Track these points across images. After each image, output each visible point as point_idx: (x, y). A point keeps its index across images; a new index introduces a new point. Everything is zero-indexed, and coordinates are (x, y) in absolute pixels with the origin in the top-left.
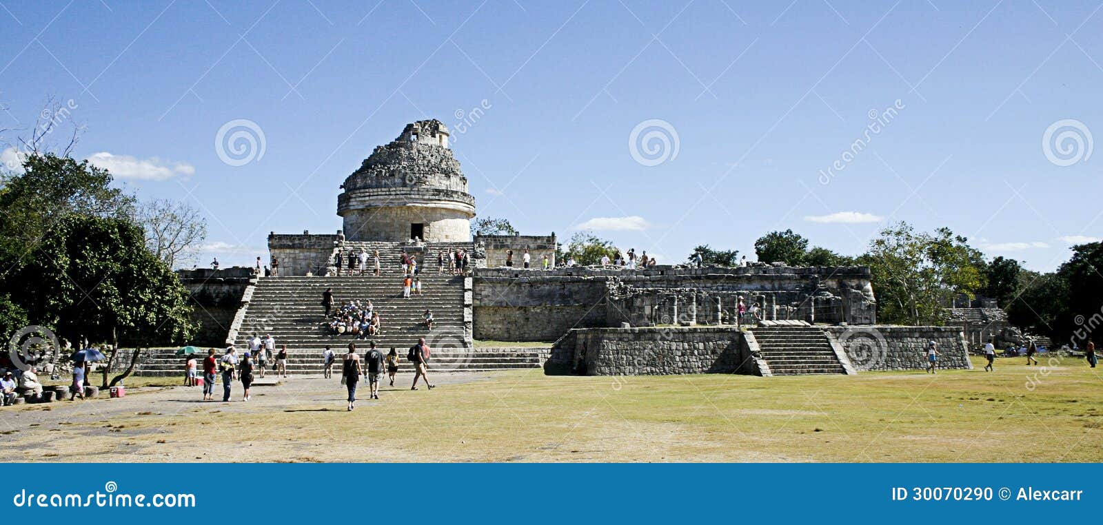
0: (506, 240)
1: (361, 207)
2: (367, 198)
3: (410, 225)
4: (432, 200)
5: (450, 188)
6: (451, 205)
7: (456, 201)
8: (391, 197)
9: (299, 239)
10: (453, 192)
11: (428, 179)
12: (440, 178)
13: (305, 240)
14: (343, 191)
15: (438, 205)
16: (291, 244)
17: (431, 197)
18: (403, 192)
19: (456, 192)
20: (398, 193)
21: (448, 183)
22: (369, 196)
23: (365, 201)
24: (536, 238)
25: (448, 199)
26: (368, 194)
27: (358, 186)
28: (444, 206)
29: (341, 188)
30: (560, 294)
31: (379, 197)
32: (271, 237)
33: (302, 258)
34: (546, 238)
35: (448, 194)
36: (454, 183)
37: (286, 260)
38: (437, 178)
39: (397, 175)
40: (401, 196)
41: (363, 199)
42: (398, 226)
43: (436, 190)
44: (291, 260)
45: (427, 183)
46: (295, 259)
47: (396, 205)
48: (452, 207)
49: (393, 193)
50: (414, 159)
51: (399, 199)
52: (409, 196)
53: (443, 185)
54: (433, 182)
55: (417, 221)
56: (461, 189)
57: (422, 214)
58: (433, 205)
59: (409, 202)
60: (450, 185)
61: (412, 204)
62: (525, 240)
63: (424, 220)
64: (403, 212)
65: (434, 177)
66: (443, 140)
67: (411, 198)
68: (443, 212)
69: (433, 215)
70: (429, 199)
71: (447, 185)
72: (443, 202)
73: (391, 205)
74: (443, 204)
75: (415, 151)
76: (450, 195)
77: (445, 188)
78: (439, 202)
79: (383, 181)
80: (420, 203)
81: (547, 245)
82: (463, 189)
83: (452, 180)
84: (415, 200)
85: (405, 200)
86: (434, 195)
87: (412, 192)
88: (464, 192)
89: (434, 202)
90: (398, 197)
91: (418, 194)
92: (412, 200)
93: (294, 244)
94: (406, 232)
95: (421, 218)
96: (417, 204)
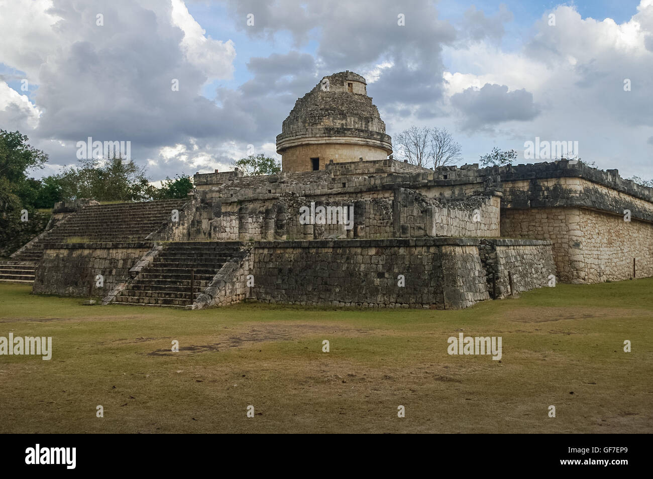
3: (309, 160)
4: (323, 137)
5: (346, 125)
7: (349, 136)
8: (293, 138)
9: (211, 177)
12: (334, 119)
15: (327, 141)
16: (205, 181)
17: (322, 135)
18: (302, 133)
19: (349, 130)
20: (298, 134)
21: (344, 122)
23: (281, 143)
25: (338, 136)
28: (335, 141)
31: (287, 139)
38: (331, 119)
39: (300, 120)
40: (300, 137)
42: (301, 162)
43: (327, 129)
45: (322, 124)
47: (296, 144)
48: (343, 141)
49: (294, 135)
50: (317, 105)
51: (298, 139)
52: (304, 136)
53: (337, 124)
54: (328, 122)
55: (314, 156)
56: (361, 126)
57: (317, 150)
58: (324, 142)
59: (305, 141)
60: (346, 123)
61: (307, 142)
62: (366, 164)
63: (319, 155)
64: (304, 149)
65: (329, 118)
66: (353, 87)
67: (306, 137)
68: (337, 147)
69: (327, 150)
70: (320, 137)
71: (342, 124)
72: (334, 138)
73: (293, 145)
74: (334, 139)
75: (320, 98)
76: (342, 131)
77: (339, 127)
78: (329, 138)
79: (291, 126)
80: (313, 141)
81: (384, 168)
82: (363, 126)
83: (348, 120)
84: (309, 139)
85: (302, 140)
86: (325, 133)
87: (307, 133)
88: (364, 128)
89: (325, 138)
90: (297, 137)
91: (312, 134)
92: (306, 139)
93: (207, 181)
94: (305, 165)
95: (317, 153)
96: (310, 142)
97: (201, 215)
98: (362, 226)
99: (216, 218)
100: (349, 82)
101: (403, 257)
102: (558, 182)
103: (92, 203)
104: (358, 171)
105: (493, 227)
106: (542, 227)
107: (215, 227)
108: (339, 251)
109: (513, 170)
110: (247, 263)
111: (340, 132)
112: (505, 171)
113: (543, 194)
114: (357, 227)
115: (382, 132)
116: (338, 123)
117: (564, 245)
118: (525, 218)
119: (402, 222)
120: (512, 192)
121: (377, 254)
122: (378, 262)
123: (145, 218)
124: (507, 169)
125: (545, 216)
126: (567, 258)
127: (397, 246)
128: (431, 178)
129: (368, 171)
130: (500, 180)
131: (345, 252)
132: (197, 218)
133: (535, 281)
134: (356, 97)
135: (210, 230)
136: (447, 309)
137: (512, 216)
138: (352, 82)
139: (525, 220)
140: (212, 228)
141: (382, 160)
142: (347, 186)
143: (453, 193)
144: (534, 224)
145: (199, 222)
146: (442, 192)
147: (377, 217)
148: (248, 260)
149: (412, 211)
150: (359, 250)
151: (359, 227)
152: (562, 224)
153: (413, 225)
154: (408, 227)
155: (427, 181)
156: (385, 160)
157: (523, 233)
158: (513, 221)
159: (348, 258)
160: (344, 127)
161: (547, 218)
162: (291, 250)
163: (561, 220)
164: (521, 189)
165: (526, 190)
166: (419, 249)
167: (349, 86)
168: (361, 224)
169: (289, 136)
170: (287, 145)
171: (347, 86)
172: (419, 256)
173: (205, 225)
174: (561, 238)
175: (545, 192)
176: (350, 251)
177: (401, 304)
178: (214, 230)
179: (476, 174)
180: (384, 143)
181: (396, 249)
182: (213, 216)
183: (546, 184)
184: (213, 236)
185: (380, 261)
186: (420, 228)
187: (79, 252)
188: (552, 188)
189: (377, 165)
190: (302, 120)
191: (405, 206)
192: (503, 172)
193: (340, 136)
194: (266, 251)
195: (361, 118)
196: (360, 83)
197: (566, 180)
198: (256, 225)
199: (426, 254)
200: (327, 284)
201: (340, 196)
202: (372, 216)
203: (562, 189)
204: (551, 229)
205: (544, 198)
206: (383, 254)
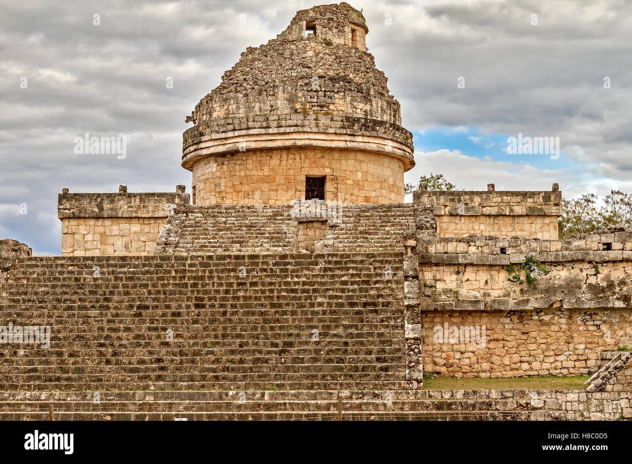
0: (472, 200)
1: (221, 149)
2: (230, 134)
3: (304, 178)
4: (341, 134)
6: (373, 144)
7: (382, 138)
8: (271, 131)
10: (376, 123)
11: (334, 101)
12: (353, 99)
13: (122, 202)
14: (191, 125)
15: (350, 145)
17: (338, 132)
18: (290, 122)
19: (382, 123)
20: (283, 123)
21: (368, 107)
22: (234, 130)
23: (226, 139)
24: (525, 195)
25: (368, 134)
26: (231, 127)
27: (215, 115)
28: (361, 146)
29: (186, 121)
30: (591, 287)
31: (251, 132)
32: (64, 196)
33: (115, 232)
34: (543, 194)
35: (370, 125)
36: (377, 109)
37: (89, 237)
39: (280, 95)
40: (289, 130)
41: (223, 135)
42: (283, 181)
43: (348, 119)
44: (97, 237)
45: (332, 107)
46: (103, 235)
47: (279, 144)
48: (373, 147)
49: (274, 124)
50: (310, 68)
51: (285, 133)
52: (300, 129)
53: (358, 111)
54: (342, 105)
55: (316, 172)
56: (390, 118)
57: (323, 160)
58: (342, 145)
59: (302, 140)
60: (371, 111)
61: (307, 142)
62: (505, 198)
63: (327, 171)
64: (291, 156)
65: (344, 97)
66: (357, 37)
67: (304, 132)
68: (360, 156)
69: (343, 162)
70: (335, 134)
71: (366, 111)
72: (360, 139)
73: (270, 145)
74: (360, 142)
75: (310, 53)
77: (363, 116)
78: (352, 138)
79: (257, 105)
80: (319, 140)
81: (544, 207)
83: (374, 103)
84: (311, 136)
85: (295, 136)
86: (343, 127)
87: (307, 122)
89: (343, 138)
90: (282, 130)
91: (317, 126)
92: (306, 136)
93: (101, 209)
94: (296, 190)
95: (323, 167)
96: (315, 143)
104: (487, 210)
111: (368, 127)
116: (360, 109)
129: (512, 210)
138: (355, 27)
141: (540, 193)
156: (546, 193)
160: (371, 117)
167: (352, 34)
169: (258, 125)
189: (531, 200)
190: (286, 96)
193: (368, 136)
196: (364, 32)
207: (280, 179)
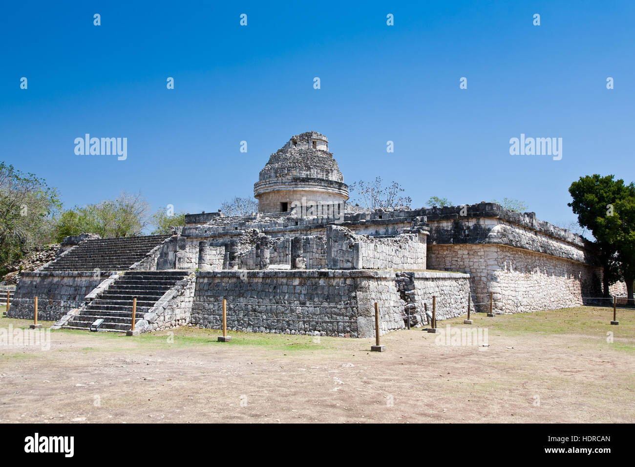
3: (279, 203)
4: (291, 185)
5: (310, 176)
6: (307, 188)
7: (312, 185)
8: (267, 186)
9: (199, 217)
11: (291, 171)
12: (300, 170)
13: (202, 217)
15: (295, 189)
16: (194, 220)
17: (290, 183)
19: (312, 179)
20: (271, 182)
21: (308, 173)
23: (257, 190)
25: (304, 183)
28: (301, 189)
36: (315, 173)
38: (298, 170)
40: (272, 185)
43: (294, 178)
45: (290, 174)
47: (269, 191)
49: (268, 183)
50: (287, 159)
52: (275, 184)
53: (303, 174)
54: (295, 173)
55: (284, 201)
56: (323, 177)
57: (286, 196)
58: (291, 189)
59: (277, 188)
60: (310, 174)
63: (288, 200)
64: (275, 195)
65: (296, 170)
66: (317, 144)
67: (277, 185)
68: (303, 193)
70: (288, 185)
71: (307, 175)
72: (300, 186)
73: (267, 191)
76: (306, 180)
77: (305, 177)
78: (296, 186)
80: (283, 188)
82: (325, 176)
83: (312, 170)
84: (280, 187)
85: (274, 187)
86: (292, 182)
87: (278, 181)
88: (325, 178)
90: (270, 185)
91: (282, 182)
92: (277, 187)
93: (196, 220)
94: (277, 208)
95: (286, 198)
96: (280, 189)
97: (168, 247)
98: (300, 259)
99: (180, 250)
100: (314, 140)
101: (323, 287)
102: (478, 223)
103: (93, 237)
105: (420, 261)
106: (464, 262)
107: (180, 258)
108: (268, 281)
109: (438, 211)
110: (188, 291)
111: (304, 181)
112: (431, 213)
113: (465, 232)
114: (295, 260)
115: (340, 181)
116: (304, 174)
117: (482, 278)
118: (449, 254)
119: (333, 256)
120: (438, 230)
121: (300, 284)
122: (301, 291)
123: (133, 250)
124: (434, 210)
125: (466, 252)
126: (486, 291)
127: (318, 277)
128: (368, 218)
130: (426, 220)
131: (273, 281)
132: (165, 250)
133: (454, 310)
134: (319, 153)
135: (175, 261)
136: (361, 337)
137: (438, 252)
138: (316, 140)
139: (448, 256)
140: (177, 259)
142: (299, 223)
143: (387, 231)
144: (456, 259)
145: (166, 254)
146: (378, 230)
147: (319, 251)
148: (189, 288)
149: (342, 245)
150: (284, 281)
151: (297, 259)
152: (481, 260)
153: (341, 259)
154: (338, 259)
155: (365, 221)
157: (446, 267)
158: (438, 256)
159: (275, 287)
160: (309, 177)
161: (468, 254)
162: (228, 279)
163: (481, 256)
164: (445, 228)
165: (449, 229)
166: (337, 280)
167: (313, 143)
168: (299, 256)
169: (263, 184)
170: (262, 192)
171: (312, 144)
172: (337, 287)
173: (171, 256)
174: (481, 272)
175: (466, 231)
176: (277, 281)
177: (319, 331)
178: (178, 260)
179: (407, 215)
180: (341, 191)
181: (317, 279)
182: (178, 249)
183: (467, 223)
184: (177, 266)
185: (302, 291)
186: (348, 261)
187: (50, 279)
188: (472, 228)
190: (274, 171)
191: (336, 242)
192: (429, 213)
193: (305, 185)
194: (206, 280)
195: (322, 170)
196: (323, 142)
197: (485, 220)
198: (219, 256)
199: (343, 285)
200: (255, 311)
201: (293, 233)
202: (315, 250)
203: (481, 229)
204: (471, 264)
205: (465, 236)
206: (305, 284)
207: (272, 205)
